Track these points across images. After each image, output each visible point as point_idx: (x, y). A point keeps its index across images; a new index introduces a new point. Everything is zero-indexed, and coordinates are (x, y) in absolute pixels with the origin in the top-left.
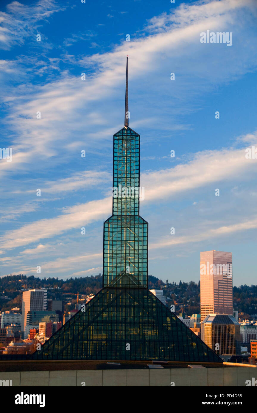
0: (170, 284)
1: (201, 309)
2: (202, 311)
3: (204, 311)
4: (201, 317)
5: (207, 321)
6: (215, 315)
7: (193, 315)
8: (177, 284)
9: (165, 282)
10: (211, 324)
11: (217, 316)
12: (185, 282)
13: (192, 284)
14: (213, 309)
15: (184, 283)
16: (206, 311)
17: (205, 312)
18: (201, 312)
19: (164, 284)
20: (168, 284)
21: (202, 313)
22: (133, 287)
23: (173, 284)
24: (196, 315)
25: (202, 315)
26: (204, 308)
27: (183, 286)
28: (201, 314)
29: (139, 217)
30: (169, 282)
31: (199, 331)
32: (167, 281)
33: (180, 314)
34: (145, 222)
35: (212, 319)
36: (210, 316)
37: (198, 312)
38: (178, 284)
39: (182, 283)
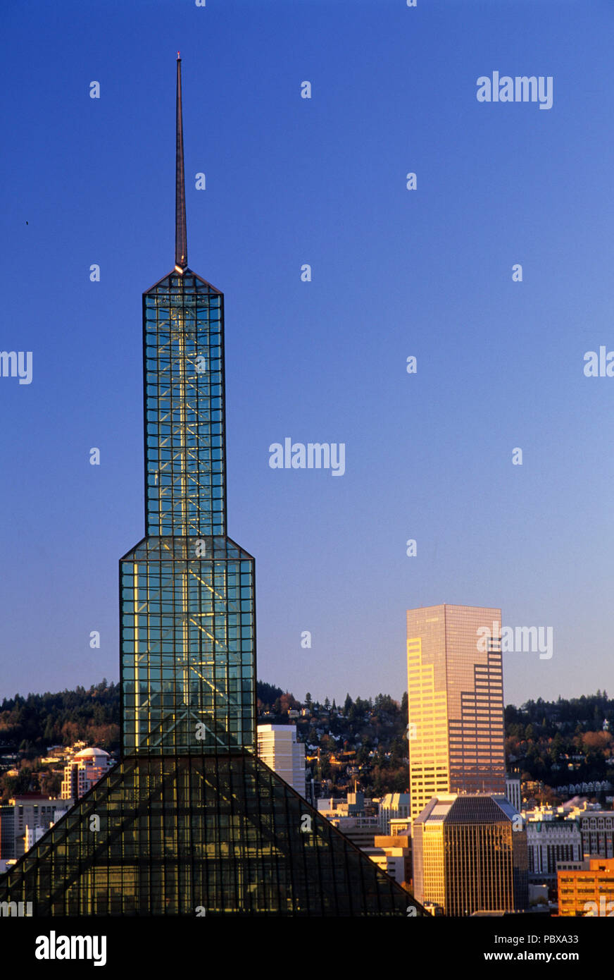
0: (318, 705)
1: (412, 780)
2: (414, 784)
3: (420, 784)
4: (413, 802)
5: (429, 817)
6: (454, 797)
7: (389, 796)
8: (337, 706)
9: (301, 700)
10: (440, 823)
11: (458, 799)
12: (363, 699)
13: (385, 703)
14: (446, 779)
15: (358, 700)
16: (427, 783)
17: (424, 787)
18: (412, 788)
19: (299, 707)
20: (309, 705)
21: (414, 791)
22: (213, 753)
23: (327, 705)
24: (397, 796)
25: (415, 798)
26: (421, 777)
27: (357, 709)
28: (412, 795)
29: (228, 539)
30: (314, 700)
31: (406, 845)
32: (308, 696)
33: (349, 795)
34: (245, 557)
35: (444, 810)
36: (437, 802)
37: (402, 786)
38: (341, 704)
39: (354, 701)
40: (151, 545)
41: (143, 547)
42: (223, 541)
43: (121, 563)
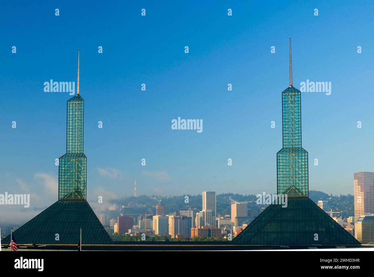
0: (334, 197)
1: (355, 213)
2: (356, 214)
3: (357, 214)
4: (355, 218)
5: (358, 221)
6: (364, 216)
7: (350, 217)
8: (338, 197)
9: (330, 195)
10: (361, 222)
11: (365, 217)
12: (344, 195)
13: (350, 196)
14: (363, 213)
15: (343, 195)
16: (359, 214)
17: (358, 214)
18: (355, 215)
19: (329, 197)
20: (332, 197)
21: (356, 215)
22: (298, 197)
23: (336, 197)
24: (352, 217)
25: (356, 217)
26: (357, 212)
27: (343, 198)
28: (355, 216)
29: (302, 148)
30: (333, 195)
31: (354, 228)
32: (331, 194)
33: (340, 217)
34: (305, 152)
35: (362, 219)
36: (360, 217)
37: (353, 215)
38: (339, 196)
39: (342, 195)
40: (284, 150)
41: (282, 150)
42: (301, 148)
43: (277, 154)
